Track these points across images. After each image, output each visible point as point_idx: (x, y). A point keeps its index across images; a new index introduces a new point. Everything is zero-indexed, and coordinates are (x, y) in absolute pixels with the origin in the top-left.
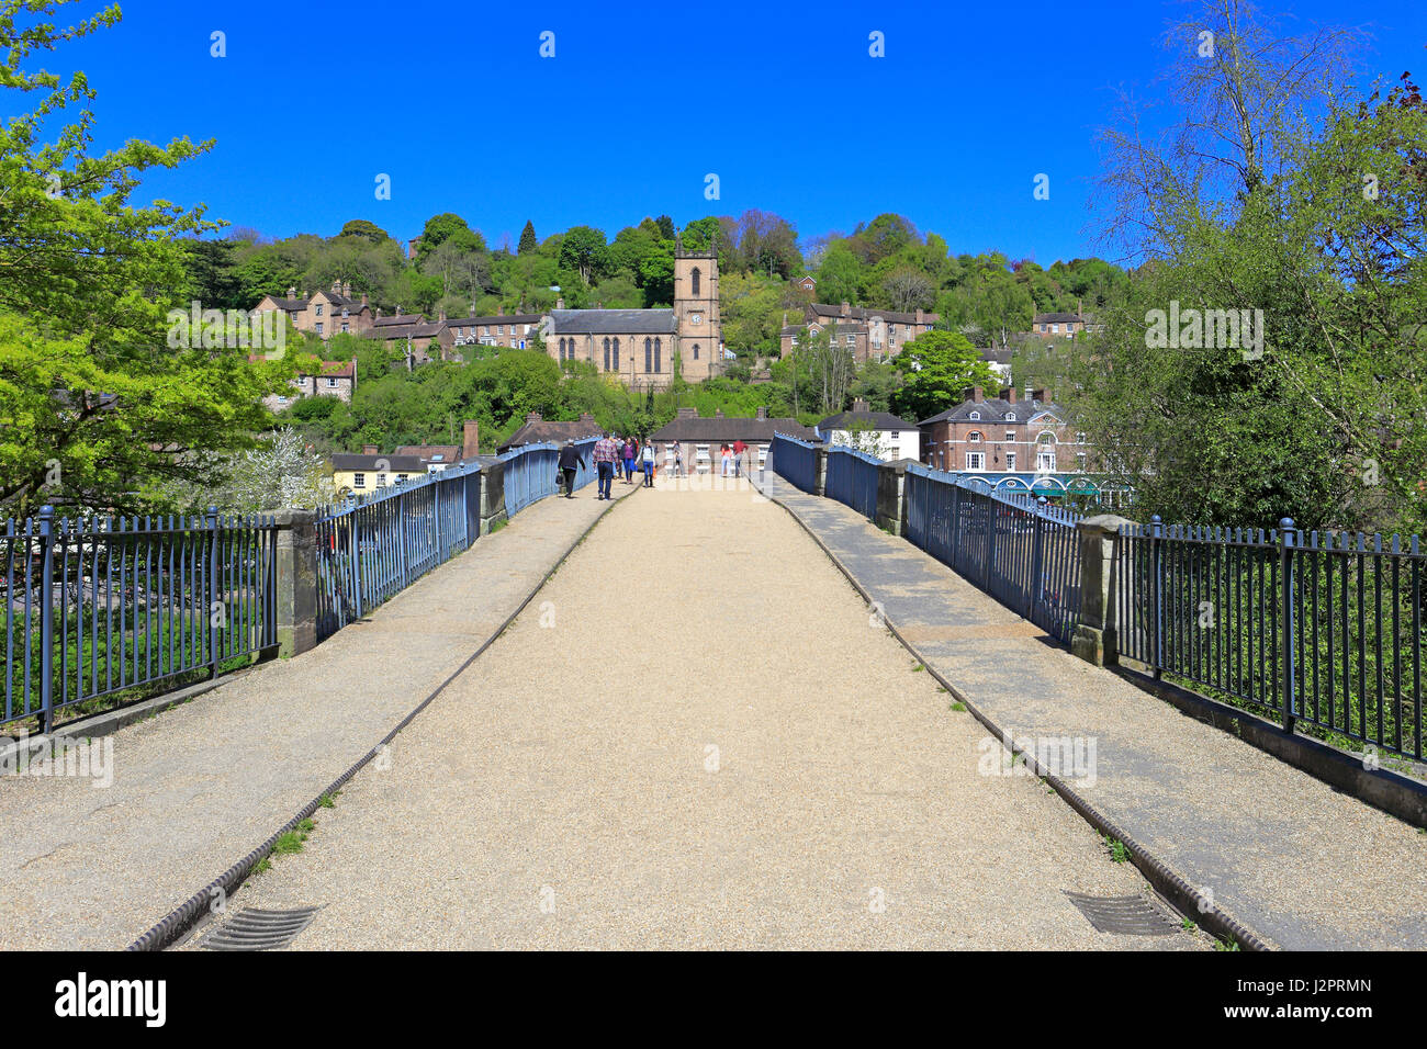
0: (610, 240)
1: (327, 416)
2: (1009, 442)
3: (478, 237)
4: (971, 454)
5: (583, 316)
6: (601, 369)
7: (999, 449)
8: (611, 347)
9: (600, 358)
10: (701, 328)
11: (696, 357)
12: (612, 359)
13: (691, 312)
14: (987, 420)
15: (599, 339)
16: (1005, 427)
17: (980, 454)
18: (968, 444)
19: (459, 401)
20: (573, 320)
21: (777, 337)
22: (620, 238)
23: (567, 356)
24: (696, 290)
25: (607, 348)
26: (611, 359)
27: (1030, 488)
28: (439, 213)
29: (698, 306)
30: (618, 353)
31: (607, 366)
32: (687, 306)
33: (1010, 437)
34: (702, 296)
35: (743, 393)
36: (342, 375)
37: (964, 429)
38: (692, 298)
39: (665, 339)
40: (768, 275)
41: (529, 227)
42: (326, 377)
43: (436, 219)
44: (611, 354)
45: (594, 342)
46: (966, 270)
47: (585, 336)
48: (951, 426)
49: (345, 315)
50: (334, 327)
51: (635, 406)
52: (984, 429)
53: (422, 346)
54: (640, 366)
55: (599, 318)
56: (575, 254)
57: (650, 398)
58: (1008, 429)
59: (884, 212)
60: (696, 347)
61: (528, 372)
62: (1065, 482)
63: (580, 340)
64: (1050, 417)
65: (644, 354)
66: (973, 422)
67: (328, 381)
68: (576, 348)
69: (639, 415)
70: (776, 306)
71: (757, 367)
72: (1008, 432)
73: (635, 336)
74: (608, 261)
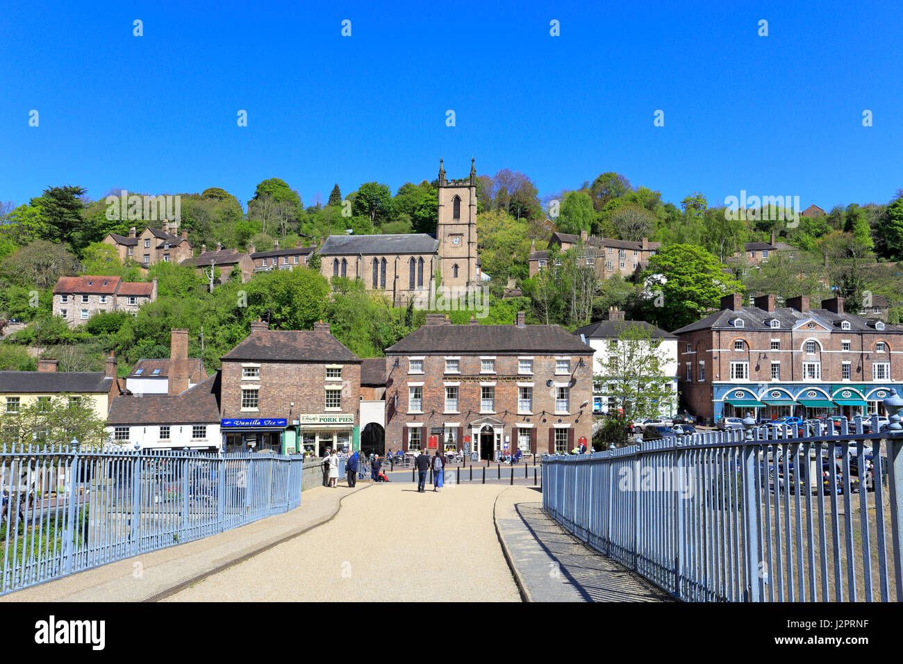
0: (393, 193)
1: (117, 331)
2: (773, 350)
3: (294, 194)
4: (735, 363)
5: (356, 241)
6: (369, 286)
7: (765, 357)
8: (379, 266)
9: (368, 277)
10: (461, 249)
11: (456, 275)
12: (379, 279)
13: (452, 235)
14: (750, 328)
15: (369, 259)
16: (770, 334)
17: (744, 363)
18: (733, 353)
19: (230, 315)
20: (347, 244)
21: (525, 264)
22: (402, 192)
23: (340, 275)
24: (457, 215)
25: (376, 268)
26: (379, 277)
27: (795, 399)
28: (269, 178)
29: (458, 229)
30: (385, 272)
31: (375, 283)
32: (449, 229)
33: (775, 345)
34: (461, 221)
35: (497, 306)
36: (142, 294)
37: (728, 338)
38: (452, 223)
39: (427, 258)
40: (516, 219)
41: (336, 188)
42: (127, 296)
43: (265, 183)
44: (379, 273)
45: (364, 260)
46: (669, 215)
47: (356, 257)
48: (715, 335)
49: (166, 247)
50: (158, 257)
51: (395, 319)
52: (748, 337)
53: (227, 272)
54: (403, 284)
55: (370, 241)
56: (366, 204)
57: (410, 310)
58: (773, 337)
59: (605, 172)
60: (456, 266)
61: (295, 287)
62: (830, 392)
63: (351, 260)
64: (815, 324)
65: (408, 273)
66: (737, 330)
67: (128, 300)
68: (348, 267)
69: (399, 327)
70: (524, 238)
71: (508, 287)
72: (773, 340)
73: (400, 256)
74: (392, 209)
